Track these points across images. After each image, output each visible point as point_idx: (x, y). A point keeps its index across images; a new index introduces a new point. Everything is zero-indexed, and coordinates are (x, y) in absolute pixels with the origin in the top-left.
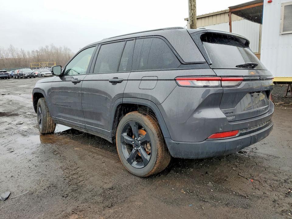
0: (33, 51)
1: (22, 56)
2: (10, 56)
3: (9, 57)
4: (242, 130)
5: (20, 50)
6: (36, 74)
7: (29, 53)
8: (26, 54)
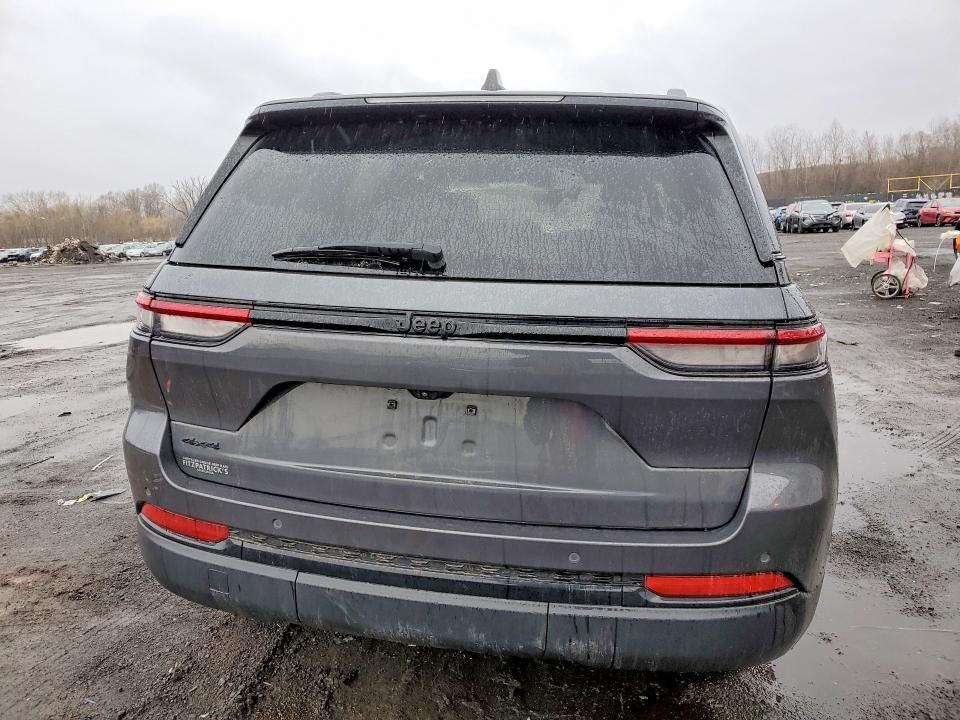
0: (905, 138)
1: (865, 155)
2: (826, 159)
3: (821, 162)
4: (245, 532)
5: (860, 135)
6: (849, 220)
7: (889, 143)
8: (880, 149)
